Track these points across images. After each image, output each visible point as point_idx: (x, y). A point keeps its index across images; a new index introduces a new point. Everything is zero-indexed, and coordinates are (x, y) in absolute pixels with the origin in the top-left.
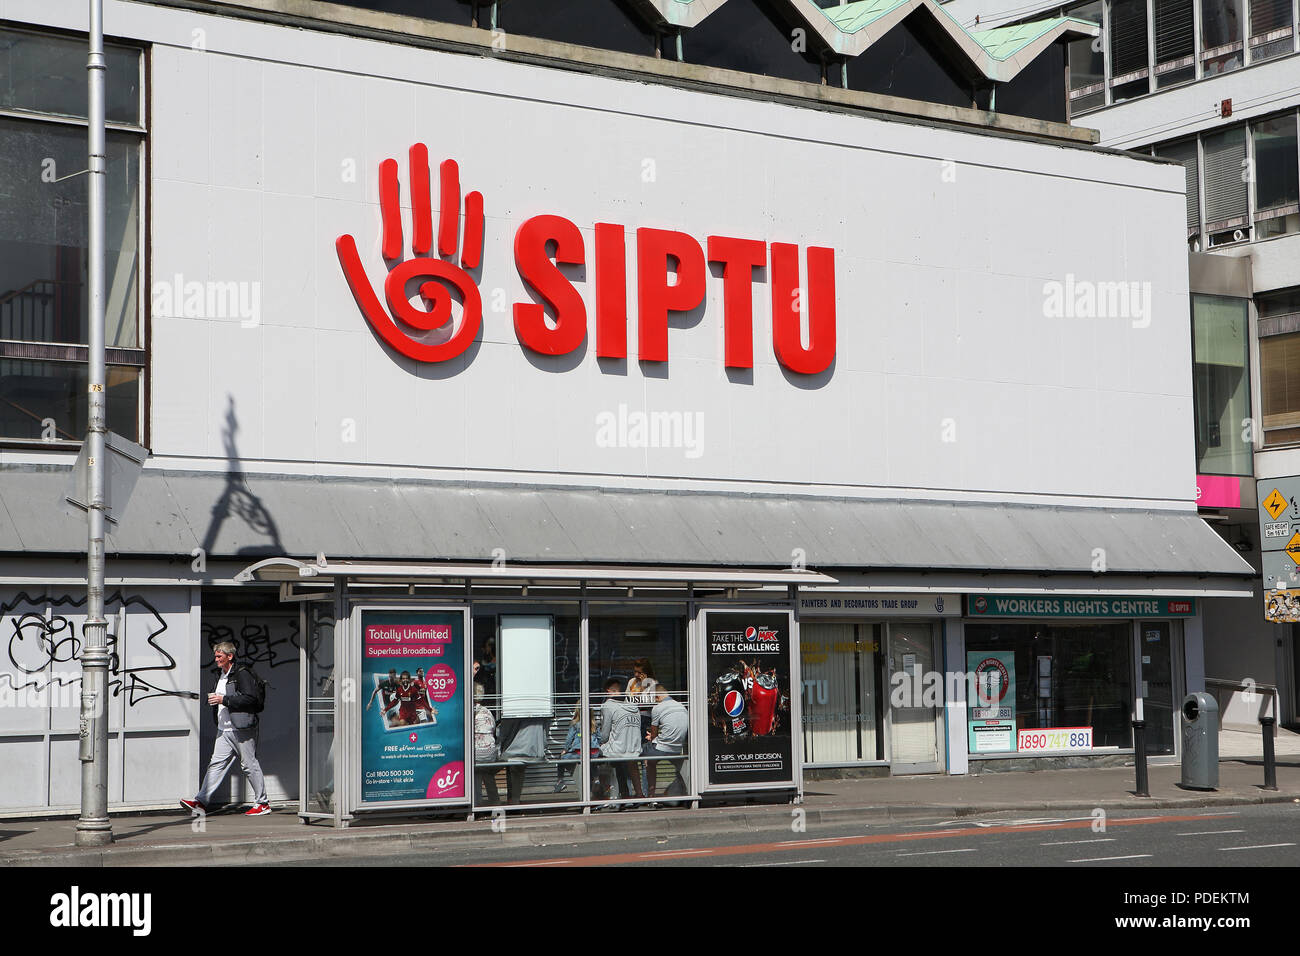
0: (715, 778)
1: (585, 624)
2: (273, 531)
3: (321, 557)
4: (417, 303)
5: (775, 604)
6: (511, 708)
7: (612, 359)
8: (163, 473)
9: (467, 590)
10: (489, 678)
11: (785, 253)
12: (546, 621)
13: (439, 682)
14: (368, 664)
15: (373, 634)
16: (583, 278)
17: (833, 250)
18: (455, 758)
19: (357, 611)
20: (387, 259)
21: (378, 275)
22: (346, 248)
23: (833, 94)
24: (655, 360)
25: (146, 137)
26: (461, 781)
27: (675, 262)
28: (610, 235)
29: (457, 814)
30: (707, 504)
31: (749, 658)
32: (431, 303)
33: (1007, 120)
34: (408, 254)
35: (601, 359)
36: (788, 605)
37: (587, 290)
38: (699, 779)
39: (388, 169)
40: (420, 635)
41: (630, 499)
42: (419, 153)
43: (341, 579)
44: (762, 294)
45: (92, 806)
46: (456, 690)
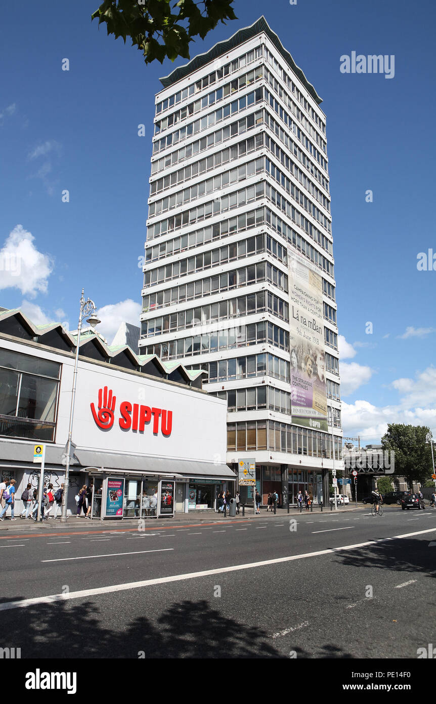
0: (161, 513)
1: (142, 482)
2: (78, 460)
3: (103, 467)
4: (103, 417)
5: (171, 480)
6: (130, 498)
7: (135, 430)
8: (57, 447)
9: (124, 475)
10: (127, 493)
11: (164, 411)
12: (136, 481)
13: (119, 493)
14: (109, 489)
15: (110, 483)
16: (131, 414)
17: (172, 412)
18: (121, 507)
19: (107, 478)
20: (99, 408)
21: (97, 411)
22: (92, 405)
23: (165, 380)
24: (142, 431)
25: (60, 381)
26: (122, 512)
27: (146, 412)
28: (136, 406)
29: (120, 518)
30: (149, 459)
31: (168, 490)
32: (105, 417)
33: (193, 388)
34: (102, 407)
35: (133, 430)
36: (173, 480)
37: (132, 416)
38: (158, 513)
39: (100, 391)
40: (117, 483)
41: (136, 457)
42: (106, 388)
43: (105, 472)
44: (160, 419)
45: (64, 514)
46: (122, 494)
